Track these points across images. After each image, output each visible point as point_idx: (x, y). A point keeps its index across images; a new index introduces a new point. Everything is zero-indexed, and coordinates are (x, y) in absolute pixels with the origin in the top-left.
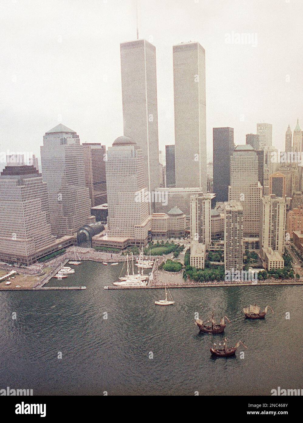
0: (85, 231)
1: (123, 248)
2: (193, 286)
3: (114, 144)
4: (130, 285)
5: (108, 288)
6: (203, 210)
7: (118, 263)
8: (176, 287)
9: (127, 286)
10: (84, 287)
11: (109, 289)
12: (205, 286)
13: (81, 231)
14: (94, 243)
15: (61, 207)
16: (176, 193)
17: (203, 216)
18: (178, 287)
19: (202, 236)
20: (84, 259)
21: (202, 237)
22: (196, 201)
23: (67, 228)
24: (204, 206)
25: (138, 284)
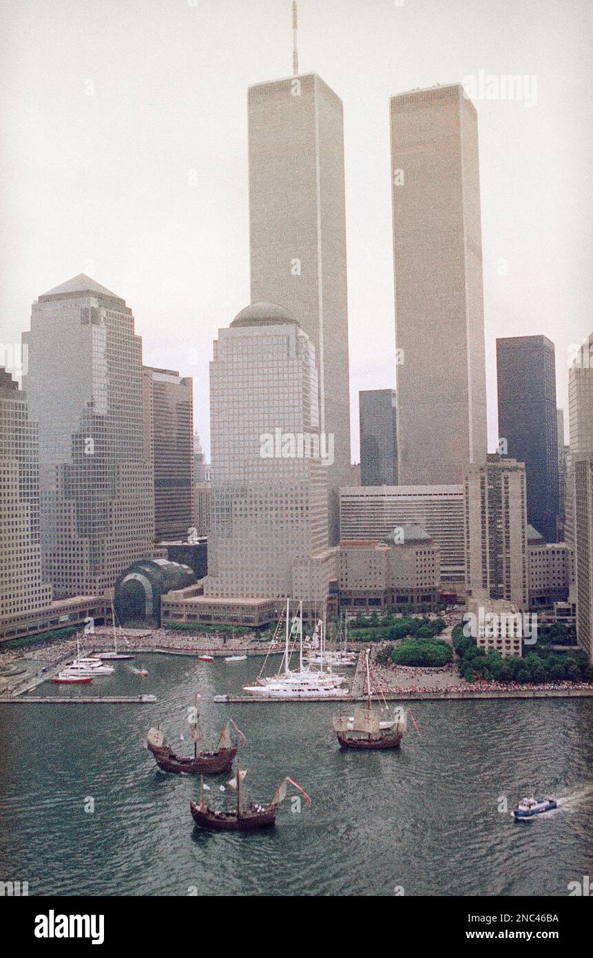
0: (140, 577)
1: (256, 624)
2: (495, 695)
3: (235, 324)
4: (297, 694)
5: (225, 700)
6: (503, 501)
7: (245, 657)
8: (442, 697)
9: (285, 694)
10: (151, 696)
11: (228, 703)
12: (536, 696)
13: (130, 577)
14: (167, 613)
15: (72, 508)
16: (400, 498)
17: (503, 521)
18: (449, 696)
19: (500, 581)
20: (139, 650)
21: (500, 586)
22: (483, 474)
23: (85, 571)
24: (507, 488)
25: (321, 689)
